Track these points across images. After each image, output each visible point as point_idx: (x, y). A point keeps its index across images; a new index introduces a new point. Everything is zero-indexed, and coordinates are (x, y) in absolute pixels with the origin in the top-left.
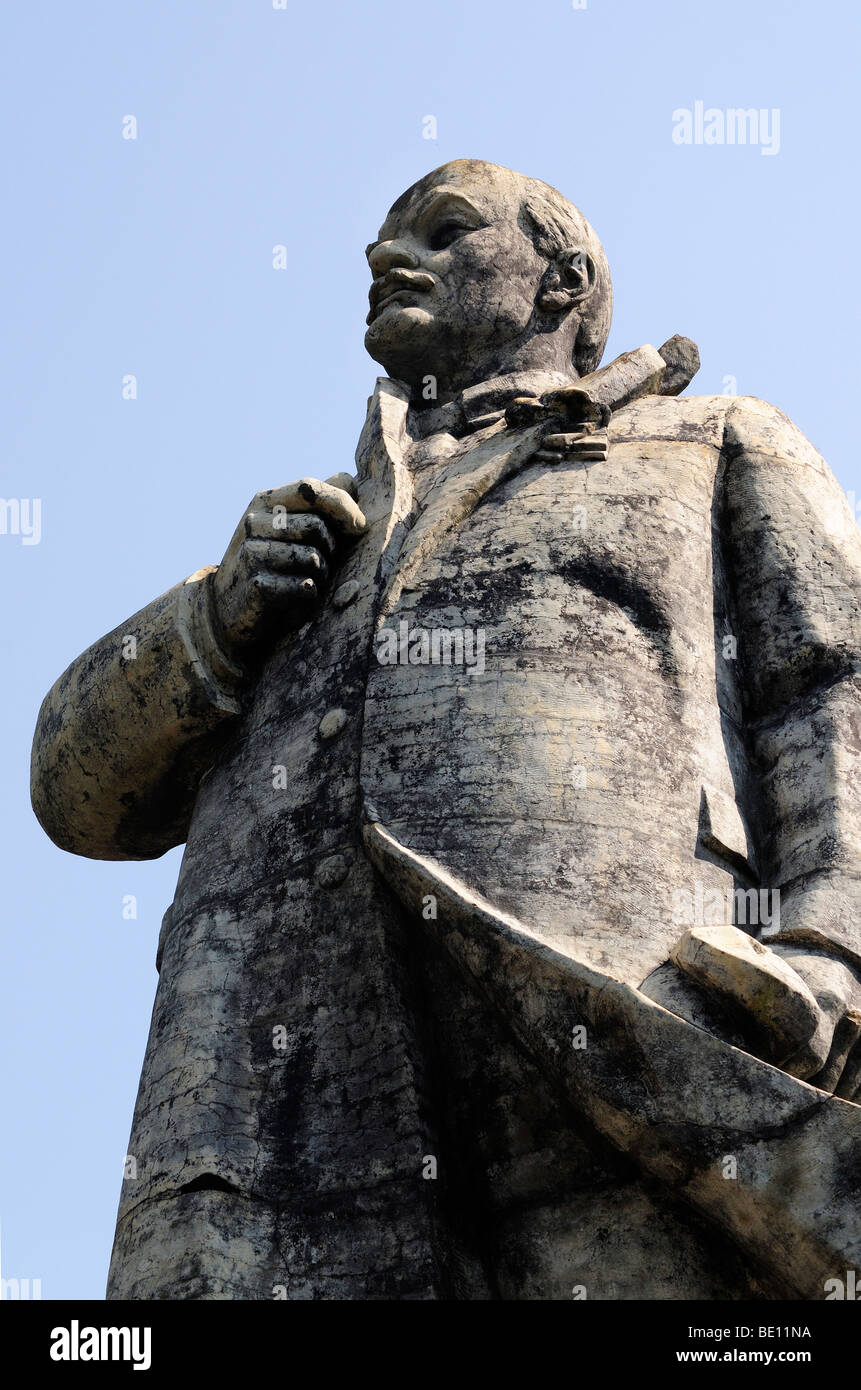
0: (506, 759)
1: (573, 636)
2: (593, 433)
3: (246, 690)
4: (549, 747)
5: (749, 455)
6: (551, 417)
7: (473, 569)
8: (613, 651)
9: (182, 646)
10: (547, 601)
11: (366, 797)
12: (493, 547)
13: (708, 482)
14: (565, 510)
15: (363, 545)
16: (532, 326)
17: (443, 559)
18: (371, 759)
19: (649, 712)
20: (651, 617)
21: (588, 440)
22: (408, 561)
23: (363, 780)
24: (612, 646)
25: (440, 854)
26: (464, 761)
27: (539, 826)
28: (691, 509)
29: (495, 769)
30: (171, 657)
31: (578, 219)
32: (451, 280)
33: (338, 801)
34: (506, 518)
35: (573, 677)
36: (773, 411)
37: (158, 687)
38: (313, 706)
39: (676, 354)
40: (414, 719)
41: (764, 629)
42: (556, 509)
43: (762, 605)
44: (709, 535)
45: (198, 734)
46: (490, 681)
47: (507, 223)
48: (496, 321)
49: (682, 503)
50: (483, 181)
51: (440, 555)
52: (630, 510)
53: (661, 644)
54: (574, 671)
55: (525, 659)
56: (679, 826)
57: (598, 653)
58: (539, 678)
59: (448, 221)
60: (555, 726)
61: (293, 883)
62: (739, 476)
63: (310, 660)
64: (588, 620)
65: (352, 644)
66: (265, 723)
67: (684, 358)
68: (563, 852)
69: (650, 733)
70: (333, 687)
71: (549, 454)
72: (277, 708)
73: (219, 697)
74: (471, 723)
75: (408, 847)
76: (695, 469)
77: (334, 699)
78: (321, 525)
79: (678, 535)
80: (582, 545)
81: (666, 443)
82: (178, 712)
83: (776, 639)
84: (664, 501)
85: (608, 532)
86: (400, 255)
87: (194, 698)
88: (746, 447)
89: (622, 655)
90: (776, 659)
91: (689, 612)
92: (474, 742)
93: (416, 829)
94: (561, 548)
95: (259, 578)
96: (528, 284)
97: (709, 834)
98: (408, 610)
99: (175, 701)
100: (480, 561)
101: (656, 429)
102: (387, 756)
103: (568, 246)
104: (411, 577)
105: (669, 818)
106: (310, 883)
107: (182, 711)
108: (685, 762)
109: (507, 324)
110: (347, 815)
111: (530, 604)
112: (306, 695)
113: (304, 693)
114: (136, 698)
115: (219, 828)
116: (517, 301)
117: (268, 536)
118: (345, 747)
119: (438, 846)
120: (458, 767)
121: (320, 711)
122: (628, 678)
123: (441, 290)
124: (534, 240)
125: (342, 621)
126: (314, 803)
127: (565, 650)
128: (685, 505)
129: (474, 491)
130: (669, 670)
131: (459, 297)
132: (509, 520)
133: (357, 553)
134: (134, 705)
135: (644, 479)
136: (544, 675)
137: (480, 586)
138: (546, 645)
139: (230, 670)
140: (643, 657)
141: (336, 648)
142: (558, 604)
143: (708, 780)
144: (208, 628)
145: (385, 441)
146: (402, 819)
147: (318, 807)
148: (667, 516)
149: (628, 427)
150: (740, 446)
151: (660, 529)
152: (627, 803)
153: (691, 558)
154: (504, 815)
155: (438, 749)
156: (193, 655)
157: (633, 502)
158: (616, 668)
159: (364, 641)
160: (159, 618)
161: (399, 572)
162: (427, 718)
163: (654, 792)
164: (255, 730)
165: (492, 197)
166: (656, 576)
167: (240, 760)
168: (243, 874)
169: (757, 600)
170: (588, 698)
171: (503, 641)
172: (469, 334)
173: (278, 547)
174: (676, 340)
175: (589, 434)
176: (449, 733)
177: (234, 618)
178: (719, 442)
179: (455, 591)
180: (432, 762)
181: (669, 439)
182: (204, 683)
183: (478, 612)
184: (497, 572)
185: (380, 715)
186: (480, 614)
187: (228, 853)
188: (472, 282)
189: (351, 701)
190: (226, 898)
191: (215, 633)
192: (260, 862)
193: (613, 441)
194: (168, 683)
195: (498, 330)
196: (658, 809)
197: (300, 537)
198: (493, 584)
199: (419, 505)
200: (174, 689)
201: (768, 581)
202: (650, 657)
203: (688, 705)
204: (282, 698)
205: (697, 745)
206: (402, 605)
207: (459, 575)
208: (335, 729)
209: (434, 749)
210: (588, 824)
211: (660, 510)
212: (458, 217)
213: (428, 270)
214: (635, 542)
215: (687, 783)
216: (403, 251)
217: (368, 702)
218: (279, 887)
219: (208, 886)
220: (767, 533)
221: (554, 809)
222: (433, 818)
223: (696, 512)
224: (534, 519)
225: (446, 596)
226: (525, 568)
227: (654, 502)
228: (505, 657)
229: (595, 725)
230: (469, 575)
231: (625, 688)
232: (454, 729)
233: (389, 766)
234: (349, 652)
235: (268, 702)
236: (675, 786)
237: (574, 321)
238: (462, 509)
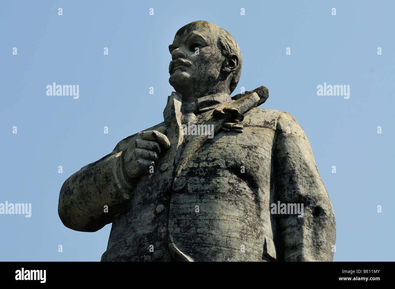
0: (211, 227)
1: (231, 189)
2: (239, 123)
3: (131, 191)
4: (223, 224)
5: (284, 133)
6: (227, 117)
7: (203, 165)
8: (242, 195)
9: (114, 178)
10: (224, 178)
11: (170, 234)
12: (209, 159)
13: (271, 141)
14: (230, 149)
15: (169, 152)
16: (219, 79)
17: (194, 161)
18: (171, 222)
19: (251, 214)
20: (254, 185)
21: (237, 126)
22: (184, 161)
23: (169, 229)
24: (242, 193)
25: (191, 254)
26: (199, 226)
27: (220, 248)
28: (266, 150)
29: (208, 230)
30: (111, 180)
31: (235, 44)
32: (197, 64)
33: (161, 233)
34: (213, 149)
35: (231, 203)
36: (291, 117)
37: (106, 189)
38: (153, 202)
39: (262, 92)
40: (184, 211)
41: (284, 188)
42: (227, 148)
43: (284, 180)
44: (270, 158)
45: (116, 204)
46: (207, 202)
47: (214, 45)
48: (209, 77)
49: (264, 148)
50: (207, 30)
51: (193, 159)
52: (249, 150)
53: (255, 192)
54: (231, 201)
55: (217, 196)
56: (258, 250)
57: (238, 195)
58: (221, 202)
59: (196, 43)
60: (225, 218)
61: (146, 256)
62: (280, 140)
63: (153, 187)
64: (236, 185)
65: (166, 184)
66: (138, 204)
67: (264, 94)
68: (226, 257)
69: (251, 221)
70: (160, 197)
71: (225, 129)
72: (142, 200)
73: (124, 194)
74: (201, 215)
75: (182, 251)
76: (268, 137)
77: (160, 201)
78: (158, 146)
79: (262, 159)
80: (235, 161)
81: (260, 128)
82: (112, 197)
83: (288, 191)
84: (259, 147)
85: (242, 157)
86: (181, 54)
87: (117, 194)
88: (283, 131)
89: (245, 196)
90: (287, 198)
91: (264, 183)
92: (202, 221)
93: (184, 246)
94: (229, 161)
95: (139, 160)
96: (219, 65)
97: (266, 253)
98: (183, 176)
99: (111, 194)
100: (205, 163)
101: (257, 122)
102: (176, 222)
103: (231, 52)
104: (184, 166)
105: (256, 247)
106: (151, 257)
107: (113, 197)
108: (261, 230)
109: (212, 78)
110: (163, 238)
111: (219, 178)
112: (151, 198)
113: (150, 197)
114: (98, 191)
115: (123, 235)
116: (216, 71)
117: (142, 147)
118: (164, 217)
119: (190, 252)
120: (197, 228)
121: (156, 204)
122: (246, 203)
123: (193, 67)
124: (221, 51)
125: (162, 176)
126: (154, 233)
127: (229, 194)
128: (265, 149)
129: (203, 140)
130: (257, 201)
131: (198, 69)
132: (214, 150)
133: (167, 154)
134: (98, 192)
135: (253, 140)
136: (223, 201)
137: (205, 171)
138: (223, 192)
139: (128, 186)
140: (250, 196)
141: (161, 184)
142: (227, 179)
143: (267, 235)
144: (122, 173)
145: (177, 118)
146: (180, 242)
147: (155, 234)
148: (259, 153)
149: (249, 121)
150: (281, 130)
151: (257, 157)
152: (244, 242)
153: (265, 166)
154: (210, 244)
155: (191, 222)
156: (117, 181)
157: (250, 148)
158: (243, 200)
159: (170, 184)
160: (107, 167)
161: (181, 164)
162: (188, 212)
163: (252, 239)
164: (135, 205)
165: (210, 36)
166: (256, 172)
167: (130, 214)
168: (130, 250)
169: (283, 179)
170: (235, 209)
171: (211, 190)
172: (201, 81)
173: (145, 151)
174: (262, 88)
175: (238, 123)
176: (195, 217)
177: (130, 170)
178: (275, 128)
179: (197, 172)
180: (189, 225)
181: (261, 127)
182: (120, 190)
183: (204, 179)
184: (210, 167)
185: (174, 209)
186: (205, 180)
187: (126, 243)
188: (203, 65)
189: (165, 202)
190: (125, 258)
191: (124, 174)
192: (136, 248)
193: (244, 126)
194: (109, 188)
195: (209, 80)
196: (253, 245)
197: (151, 149)
198: (208, 171)
199: (186, 140)
200: (111, 190)
201: (287, 173)
202: (252, 197)
203: (262, 212)
204: (144, 197)
205: (264, 225)
206: (181, 175)
207: (199, 167)
208: (160, 211)
209: (190, 221)
210: (233, 248)
211: (258, 151)
212: (199, 42)
213: (190, 60)
214: (250, 161)
215: (261, 236)
216: (182, 52)
217: (171, 204)
218: (142, 257)
219: (119, 253)
220: (287, 158)
221: (224, 243)
222: (189, 243)
223: (267, 151)
224: (221, 151)
225: (195, 173)
226: (218, 167)
227: (256, 148)
228: (212, 195)
229: (236, 218)
230: (201, 167)
231: (245, 207)
232: (196, 216)
233: (177, 225)
234: (165, 186)
235: (139, 197)
236: (258, 238)
237: (231, 76)
238: (200, 145)
